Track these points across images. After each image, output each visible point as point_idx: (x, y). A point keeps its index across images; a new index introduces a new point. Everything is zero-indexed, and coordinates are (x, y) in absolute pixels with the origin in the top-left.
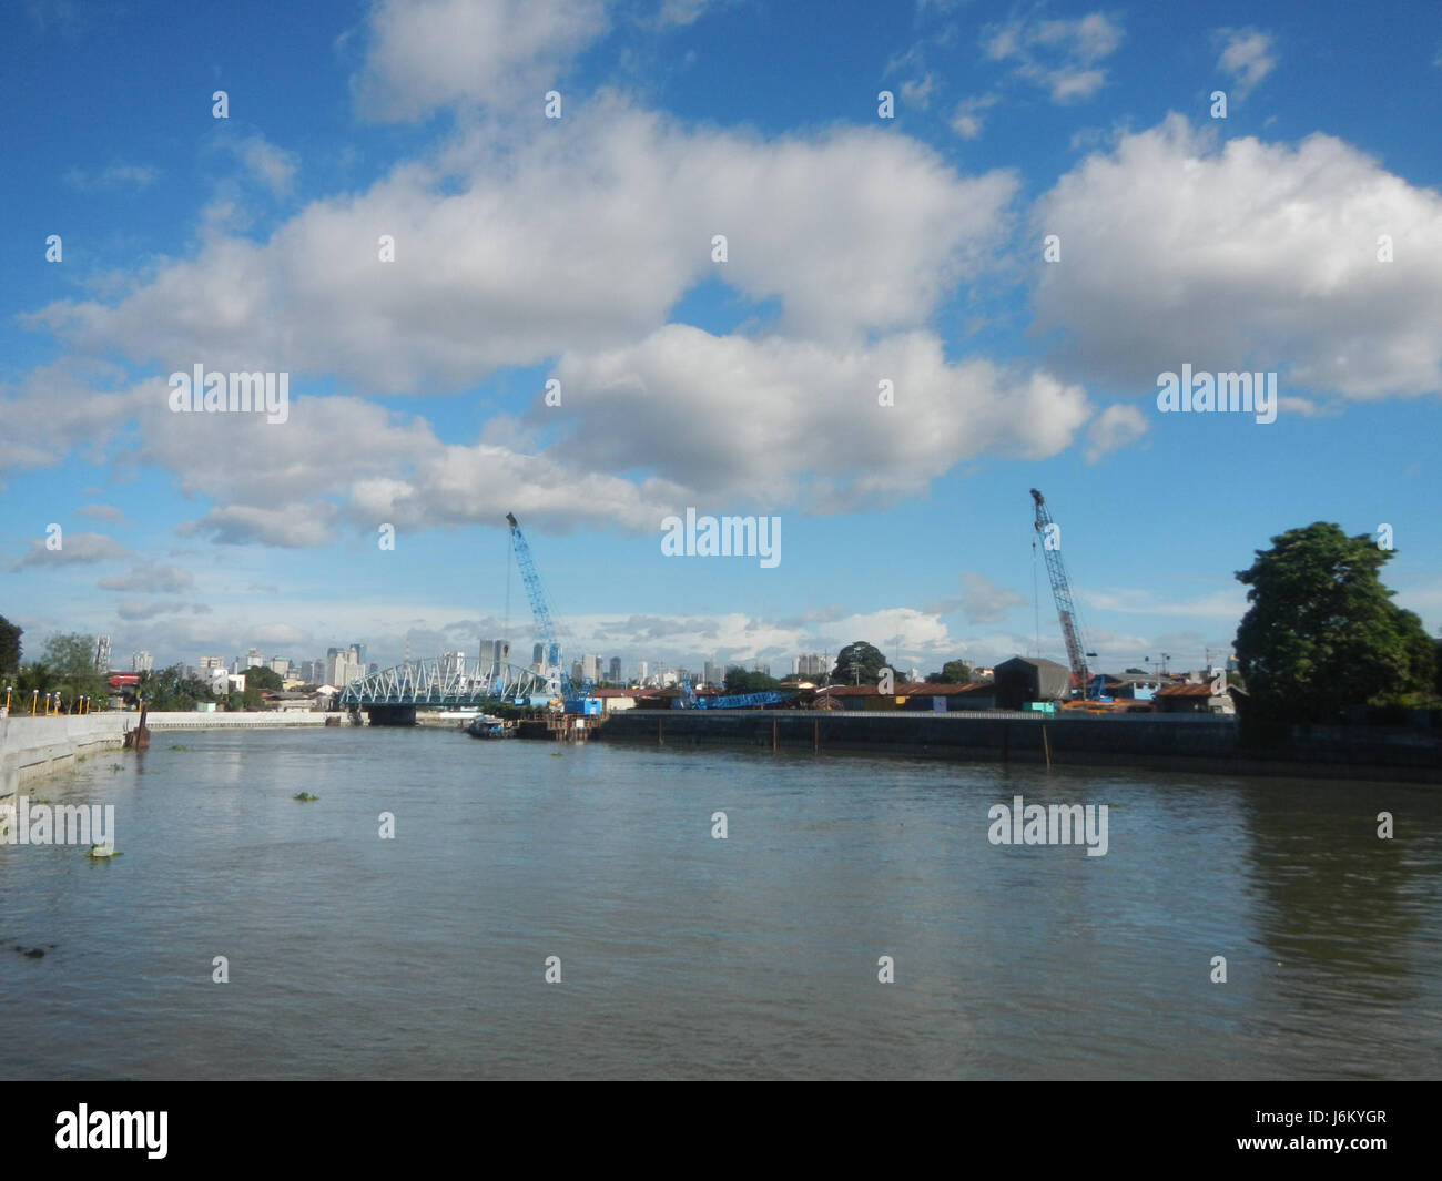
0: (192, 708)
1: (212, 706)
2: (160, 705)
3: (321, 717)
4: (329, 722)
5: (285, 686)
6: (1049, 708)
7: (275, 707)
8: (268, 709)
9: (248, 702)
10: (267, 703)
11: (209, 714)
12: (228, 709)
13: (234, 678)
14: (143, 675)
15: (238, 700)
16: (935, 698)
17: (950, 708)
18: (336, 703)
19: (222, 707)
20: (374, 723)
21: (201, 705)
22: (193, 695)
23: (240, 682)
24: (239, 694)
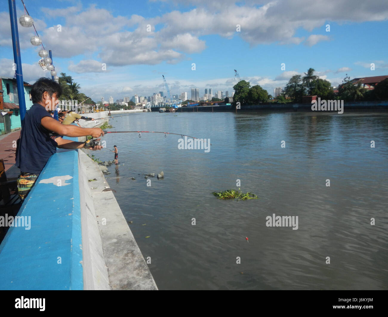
0: (119, 110)
1: (122, 109)
2: (114, 109)
3: (142, 110)
4: (143, 111)
5: (137, 105)
6: (230, 104)
7: (134, 109)
8: (132, 109)
9: (129, 108)
10: (132, 108)
11: (122, 111)
12: (125, 110)
13: (126, 104)
14: (110, 104)
15: (127, 108)
16: (216, 104)
17: (218, 105)
18: (145, 108)
19: (124, 109)
20: (151, 111)
21: (120, 109)
22: (119, 107)
23: (127, 104)
24: (127, 107)
